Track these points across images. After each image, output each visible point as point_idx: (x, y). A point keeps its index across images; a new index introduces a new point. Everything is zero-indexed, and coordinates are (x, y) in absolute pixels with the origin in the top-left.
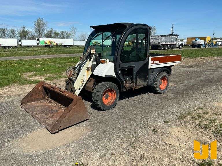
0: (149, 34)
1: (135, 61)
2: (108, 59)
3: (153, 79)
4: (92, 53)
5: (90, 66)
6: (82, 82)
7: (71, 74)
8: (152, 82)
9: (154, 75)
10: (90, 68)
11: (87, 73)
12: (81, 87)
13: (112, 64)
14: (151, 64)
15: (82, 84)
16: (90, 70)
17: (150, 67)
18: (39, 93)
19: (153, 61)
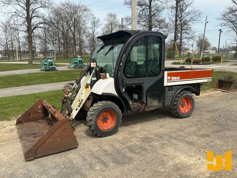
0: (163, 43)
1: (145, 76)
2: (108, 73)
3: (171, 99)
4: (92, 66)
5: (89, 82)
6: (80, 101)
7: (67, 92)
8: (169, 104)
9: (172, 94)
10: (89, 84)
11: (86, 90)
12: (78, 107)
13: (112, 80)
14: (168, 80)
15: (80, 104)
16: (89, 86)
17: (166, 84)
18: (38, 112)
19: (170, 77)
